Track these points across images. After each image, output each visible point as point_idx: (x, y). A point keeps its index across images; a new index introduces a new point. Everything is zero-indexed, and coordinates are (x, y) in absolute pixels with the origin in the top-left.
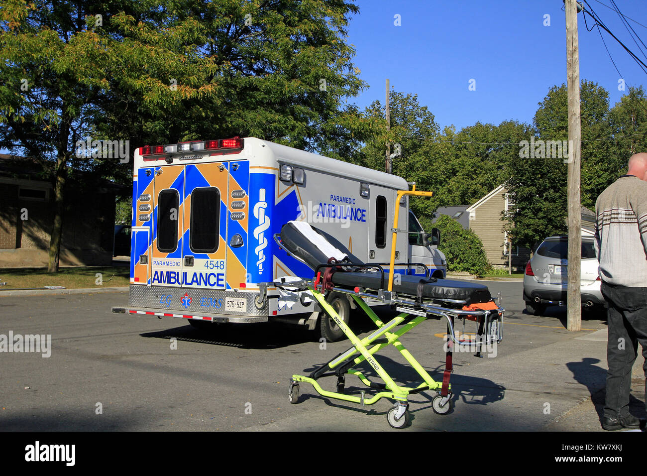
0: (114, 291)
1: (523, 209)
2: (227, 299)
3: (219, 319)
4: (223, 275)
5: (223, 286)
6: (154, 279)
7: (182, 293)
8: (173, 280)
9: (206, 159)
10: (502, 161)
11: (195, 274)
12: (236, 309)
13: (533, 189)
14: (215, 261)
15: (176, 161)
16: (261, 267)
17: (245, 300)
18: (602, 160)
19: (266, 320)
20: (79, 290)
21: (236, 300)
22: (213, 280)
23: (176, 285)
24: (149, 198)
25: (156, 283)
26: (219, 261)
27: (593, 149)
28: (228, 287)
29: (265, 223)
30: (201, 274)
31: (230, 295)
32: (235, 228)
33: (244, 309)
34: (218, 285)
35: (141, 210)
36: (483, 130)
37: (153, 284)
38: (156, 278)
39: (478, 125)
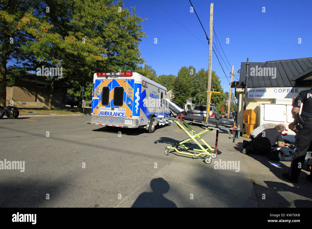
0: (72, 116)
1: (176, 97)
2: (126, 121)
3: (125, 127)
4: (124, 113)
5: (124, 116)
6: (100, 114)
7: (110, 118)
8: (107, 114)
9: (119, 78)
10: (169, 84)
11: (115, 113)
12: (128, 124)
13: (179, 92)
14: (122, 109)
15: (109, 78)
16: (137, 111)
17: (132, 121)
18: (193, 86)
19: (138, 127)
20: (61, 115)
21: (128, 121)
22: (121, 115)
23: (108, 116)
24: (99, 89)
25: (101, 115)
26: (123, 109)
27: (192, 83)
28: (126, 117)
29: (138, 98)
30: (117, 113)
31: (127, 119)
32: (129, 99)
33: (131, 124)
34: (123, 116)
35: (96, 92)
36: (165, 76)
37: (100, 115)
38: (101, 113)
39: (163, 75)
